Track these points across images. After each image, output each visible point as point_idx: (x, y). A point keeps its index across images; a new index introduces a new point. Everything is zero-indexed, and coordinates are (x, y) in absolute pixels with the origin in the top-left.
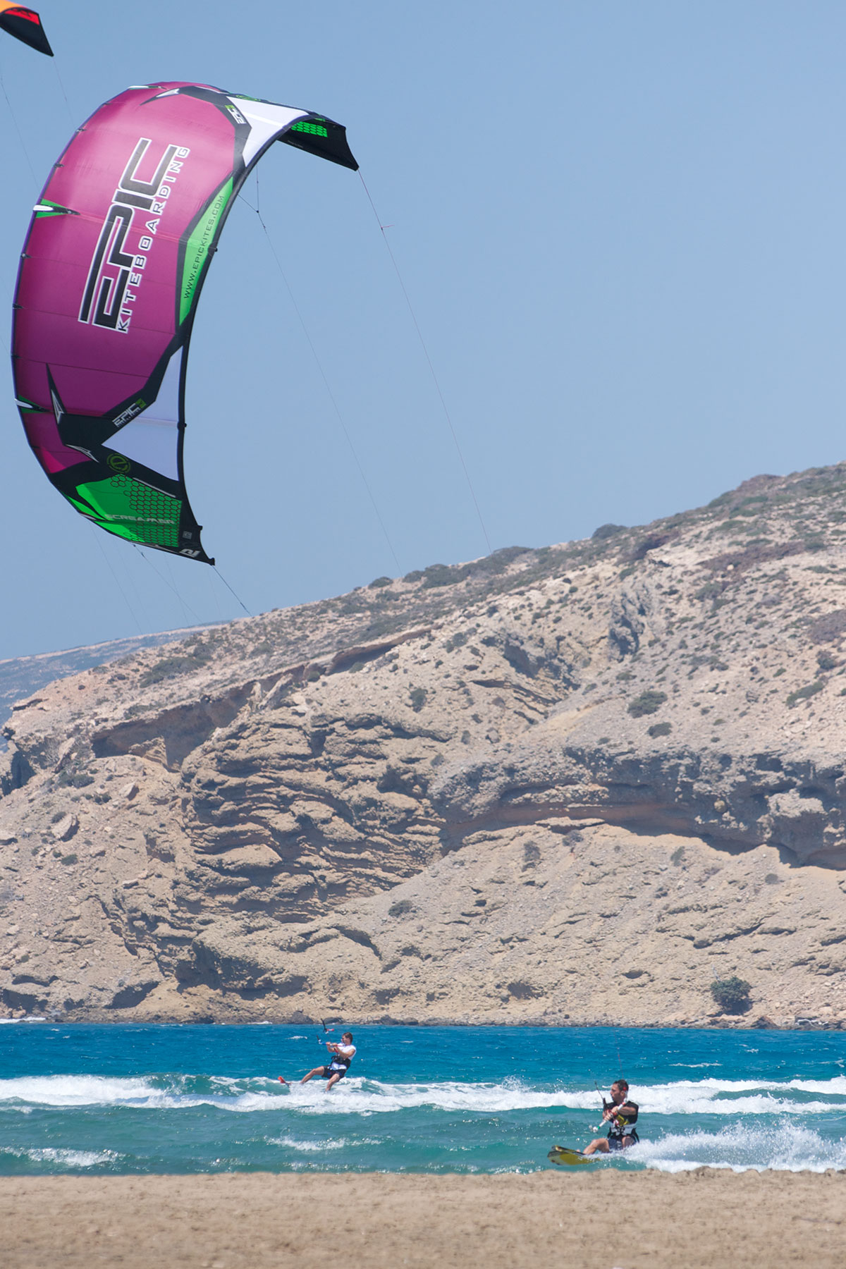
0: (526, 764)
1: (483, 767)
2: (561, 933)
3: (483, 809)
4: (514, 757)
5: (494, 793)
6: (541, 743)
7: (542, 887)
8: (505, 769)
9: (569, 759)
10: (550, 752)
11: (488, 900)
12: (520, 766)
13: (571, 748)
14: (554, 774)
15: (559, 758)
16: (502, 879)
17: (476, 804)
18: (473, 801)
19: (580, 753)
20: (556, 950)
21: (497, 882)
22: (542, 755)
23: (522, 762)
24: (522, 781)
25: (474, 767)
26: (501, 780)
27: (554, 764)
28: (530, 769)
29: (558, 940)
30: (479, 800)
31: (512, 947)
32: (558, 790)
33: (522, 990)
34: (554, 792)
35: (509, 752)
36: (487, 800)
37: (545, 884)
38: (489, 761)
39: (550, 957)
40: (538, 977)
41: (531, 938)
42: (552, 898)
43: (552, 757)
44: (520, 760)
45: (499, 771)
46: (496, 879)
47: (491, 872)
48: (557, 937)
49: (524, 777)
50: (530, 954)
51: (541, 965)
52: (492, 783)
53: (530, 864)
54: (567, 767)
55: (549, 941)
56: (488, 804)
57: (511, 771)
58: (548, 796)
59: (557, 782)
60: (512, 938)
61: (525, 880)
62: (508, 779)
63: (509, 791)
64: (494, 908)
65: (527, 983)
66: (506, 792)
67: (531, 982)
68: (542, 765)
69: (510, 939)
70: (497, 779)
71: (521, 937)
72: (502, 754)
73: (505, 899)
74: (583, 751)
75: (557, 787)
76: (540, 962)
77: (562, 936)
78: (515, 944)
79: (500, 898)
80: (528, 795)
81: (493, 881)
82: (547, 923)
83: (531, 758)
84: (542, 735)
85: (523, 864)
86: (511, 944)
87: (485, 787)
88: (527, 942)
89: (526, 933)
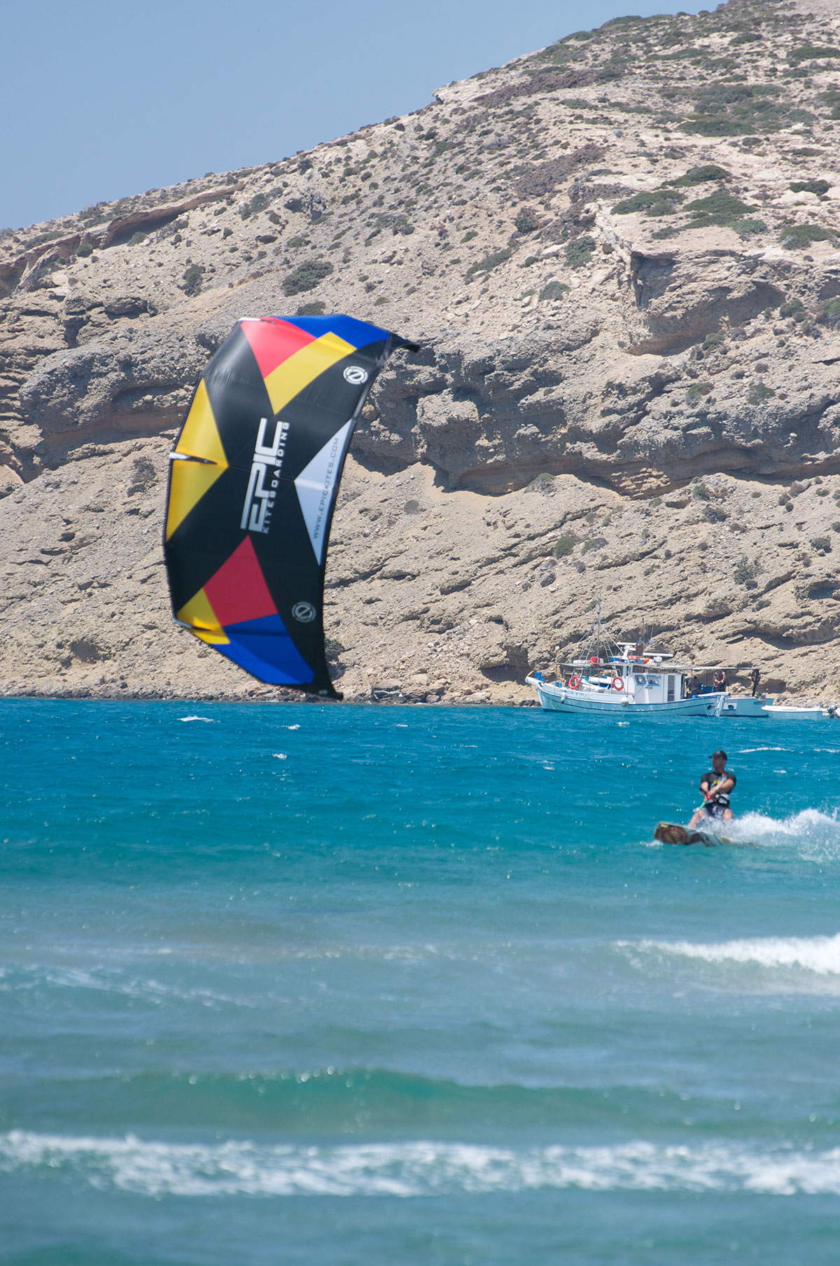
0: (147, 356)
1: (92, 360)
2: (150, 577)
3: (90, 414)
4: (135, 346)
5: (104, 394)
6: (173, 328)
7: (146, 517)
8: (119, 362)
9: (202, 349)
10: (181, 340)
11: (77, 534)
12: (140, 357)
13: (204, 335)
14: (183, 369)
15: (191, 349)
16: (101, 506)
17: (82, 407)
18: (78, 404)
19: (213, 342)
20: (139, 599)
21: (94, 510)
22: (170, 344)
23: (142, 353)
24: (142, 378)
25: (79, 359)
26: (113, 376)
27: (183, 355)
28: (152, 362)
29: (145, 586)
30: (87, 403)
31: (90, 595)
32: (187, 390)
33: (87, 651)
34: (182, 392)
35: (131, 340)
36: (95, 403)
37: (150, 513)
38: (100, 351)
39: (129, 608)
40: (109, 635)
41: (115, 583)
42: (154, 531)
43: (182, 347)
44: (141, 350)
45: (112, 365)
46: (93, 506)
47: (89, 497)
48: (143, 581)
49: (144, 373)
50: (107, 604)
51: (116, 618)
52: (104, 381)
53: (138, 486)
54: (199, 361)
55: (133, 587)
56: (97, 407)
57: (127, 365)
58: (175, 398)
59: (185, 380)
60: (92, 583)
61: (128, 507)
62: (123, 374)
63: (124, 393)
64: (83, 543)
65: (92, 641)
66: (121, 392)
67: (97, 640)
68: (168, 357)
69: (89, 584)
70: (108, 376)
71: (103, 581)
72: (121, 342)
73: (98, 533)
74: (216, 339)
75: (186, 386)
76: (113, 615)
77: (151, 580)
78: (95, 591)
79: (92, 530)
80: (148, 397)
81: (88, 509)
82: (140, 563)
83: (155, 348)
84: (178, 318)
85: (130, 485)
86: (89, 590)
87: (94, 386)
88: (109, 589)
89: (110, 576)
